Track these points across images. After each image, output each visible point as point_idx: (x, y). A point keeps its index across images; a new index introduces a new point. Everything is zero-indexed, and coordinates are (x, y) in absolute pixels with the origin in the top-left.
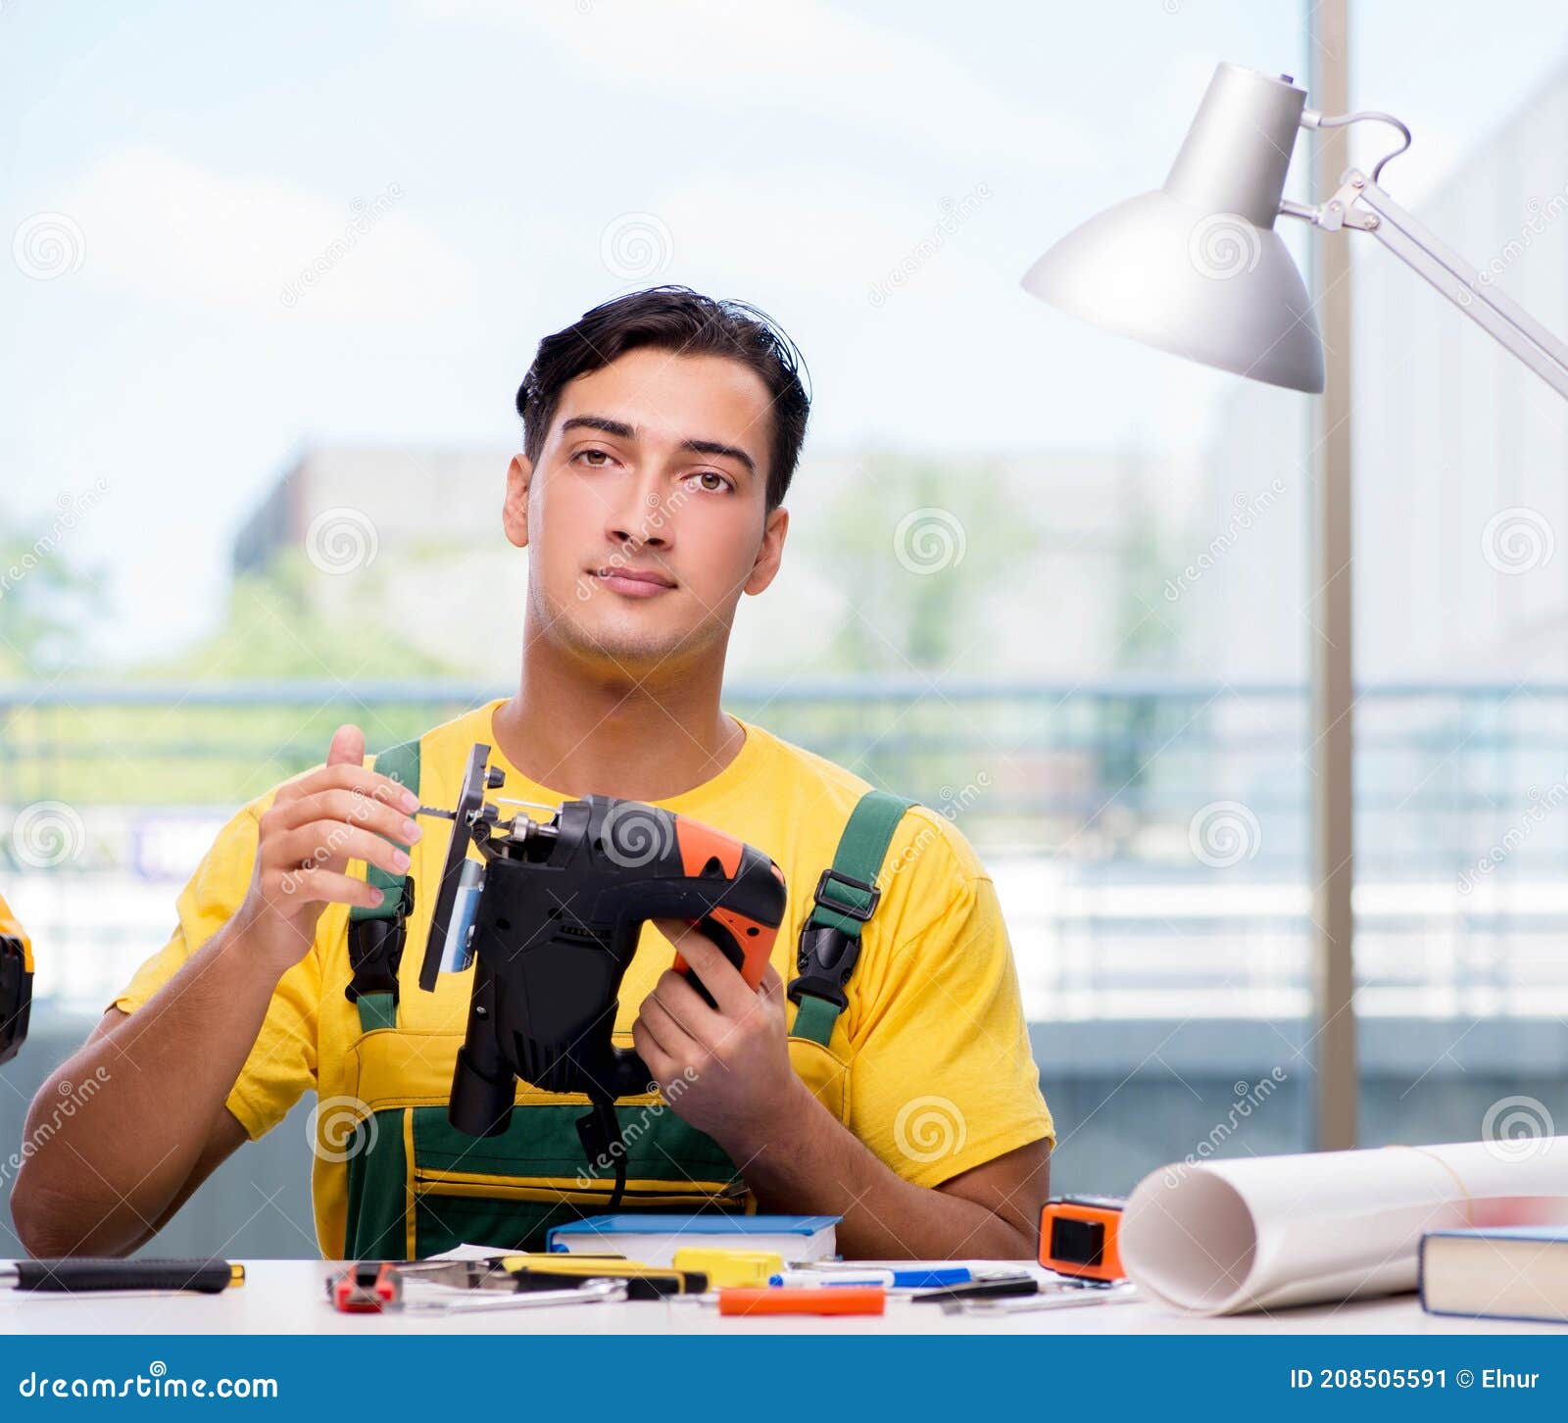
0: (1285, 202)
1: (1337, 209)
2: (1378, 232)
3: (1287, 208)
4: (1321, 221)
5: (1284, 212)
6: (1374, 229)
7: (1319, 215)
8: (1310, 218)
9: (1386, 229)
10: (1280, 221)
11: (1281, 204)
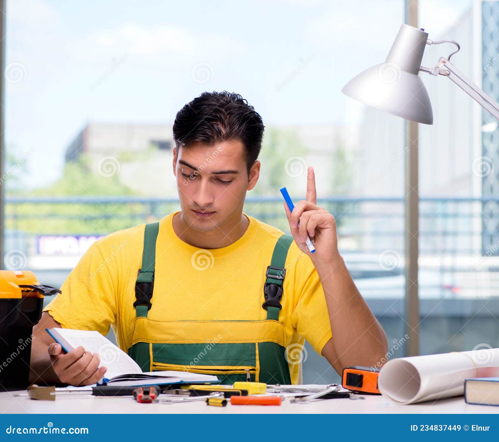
0: (421, 67)
1: (437, 69)
2: (449, 76)
3: (422, 69)
4: (432, 73)
5: (421, 70)
6: (448, 75)
7: (432, 71)
8: (429, 72)
9: (452, 75)
10: (421, 73)
11: (420, 67)
